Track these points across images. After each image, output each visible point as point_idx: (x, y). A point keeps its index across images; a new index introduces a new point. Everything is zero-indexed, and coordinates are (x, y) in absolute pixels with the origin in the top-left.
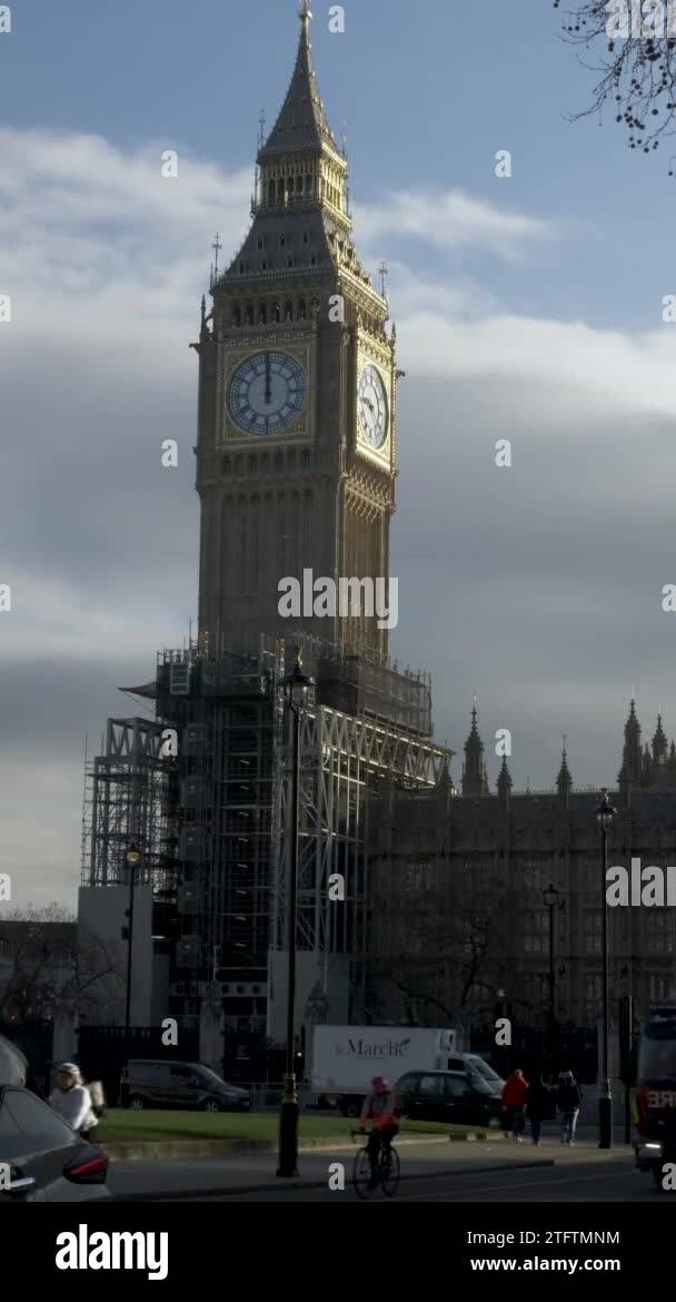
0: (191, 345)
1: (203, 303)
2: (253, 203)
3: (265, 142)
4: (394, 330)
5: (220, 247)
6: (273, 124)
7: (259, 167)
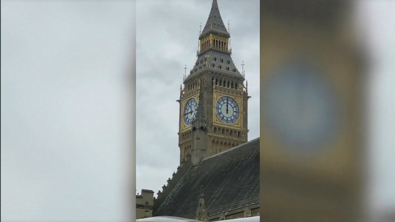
0: (177, 101)
1: (181, 87)
2: (198, 52)
3: (201, 33)
4: (247, 83)
5: (187, 68)
6: (204, 26)
7: (200, 41)
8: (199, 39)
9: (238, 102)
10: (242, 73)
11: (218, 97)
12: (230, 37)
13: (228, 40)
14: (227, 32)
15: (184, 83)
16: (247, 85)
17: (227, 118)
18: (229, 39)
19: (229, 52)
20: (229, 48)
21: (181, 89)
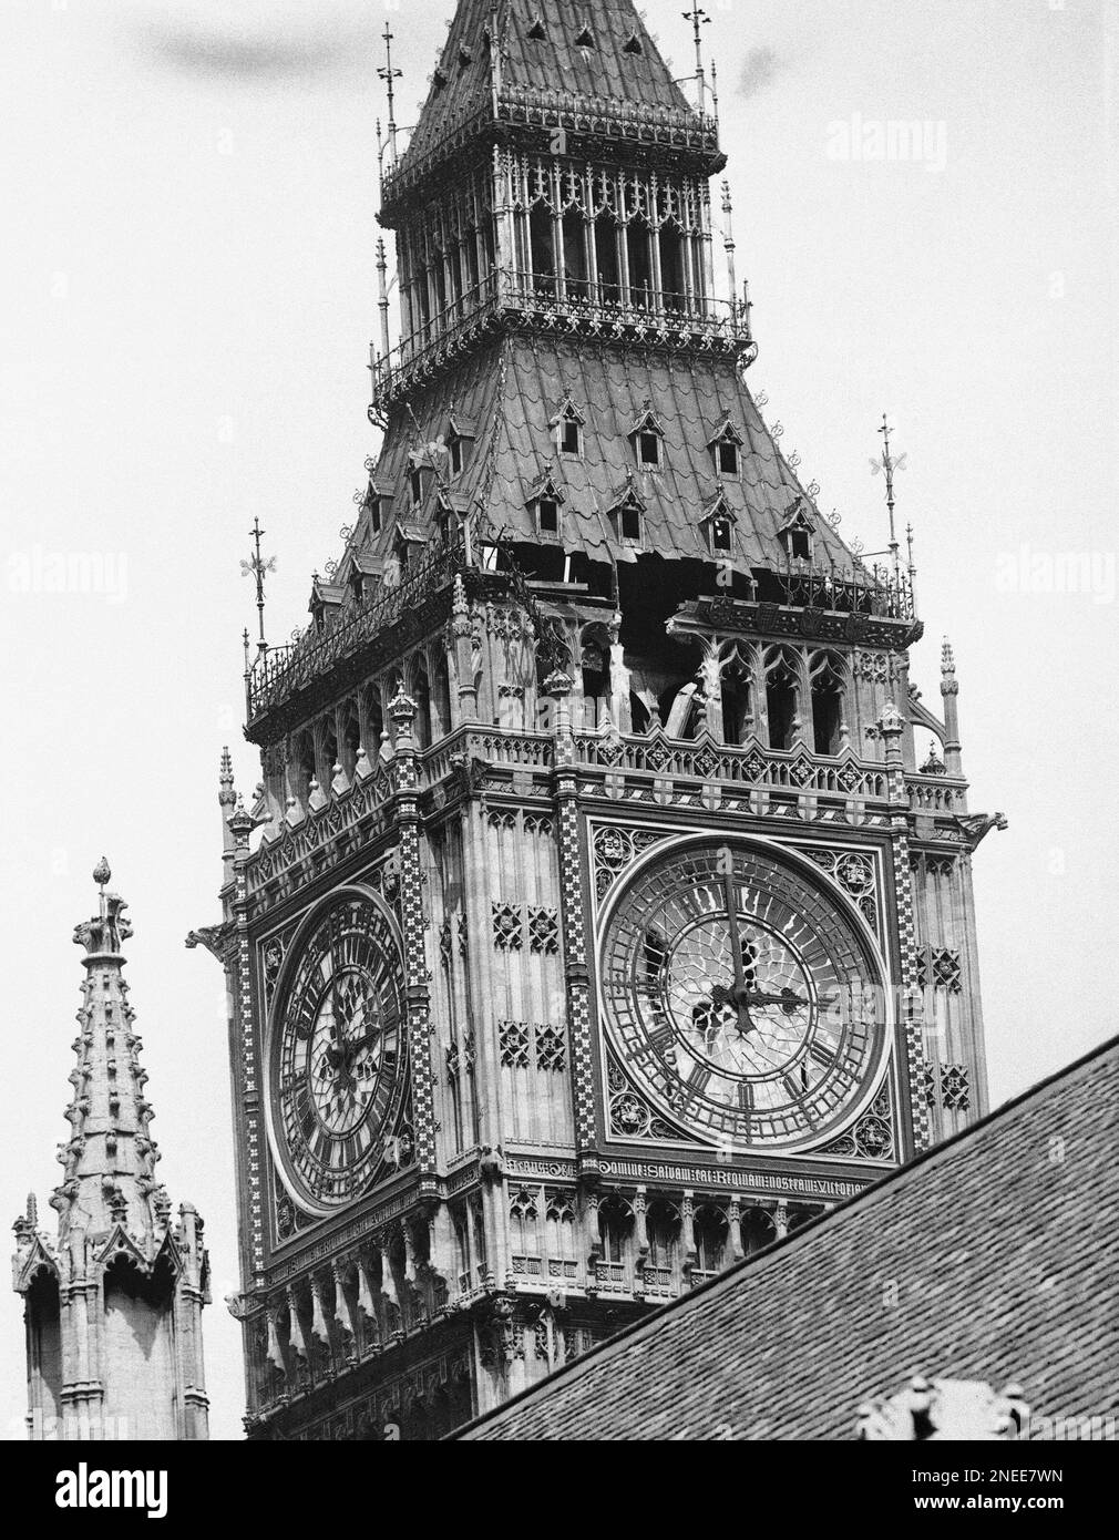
1: (227, 778)
4: (946, 667)
5: (271, 566)
7: (390, 237)
8: (384, 219)
9: (856, 888)
10: (887, 562)
11: (614, 862)
12: (720, 164)
13: (702, 200)
14: (686, 108)
15: (252, 734)
16: (949, 692)
17: (745, 1084)
18: (715, 181)
19: (726, 333)
20: (719, 291)
21: (228, 800)
